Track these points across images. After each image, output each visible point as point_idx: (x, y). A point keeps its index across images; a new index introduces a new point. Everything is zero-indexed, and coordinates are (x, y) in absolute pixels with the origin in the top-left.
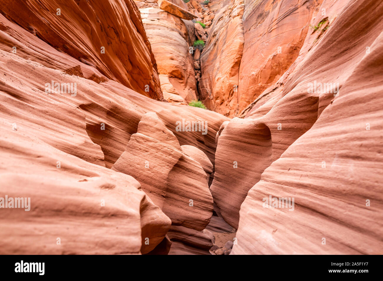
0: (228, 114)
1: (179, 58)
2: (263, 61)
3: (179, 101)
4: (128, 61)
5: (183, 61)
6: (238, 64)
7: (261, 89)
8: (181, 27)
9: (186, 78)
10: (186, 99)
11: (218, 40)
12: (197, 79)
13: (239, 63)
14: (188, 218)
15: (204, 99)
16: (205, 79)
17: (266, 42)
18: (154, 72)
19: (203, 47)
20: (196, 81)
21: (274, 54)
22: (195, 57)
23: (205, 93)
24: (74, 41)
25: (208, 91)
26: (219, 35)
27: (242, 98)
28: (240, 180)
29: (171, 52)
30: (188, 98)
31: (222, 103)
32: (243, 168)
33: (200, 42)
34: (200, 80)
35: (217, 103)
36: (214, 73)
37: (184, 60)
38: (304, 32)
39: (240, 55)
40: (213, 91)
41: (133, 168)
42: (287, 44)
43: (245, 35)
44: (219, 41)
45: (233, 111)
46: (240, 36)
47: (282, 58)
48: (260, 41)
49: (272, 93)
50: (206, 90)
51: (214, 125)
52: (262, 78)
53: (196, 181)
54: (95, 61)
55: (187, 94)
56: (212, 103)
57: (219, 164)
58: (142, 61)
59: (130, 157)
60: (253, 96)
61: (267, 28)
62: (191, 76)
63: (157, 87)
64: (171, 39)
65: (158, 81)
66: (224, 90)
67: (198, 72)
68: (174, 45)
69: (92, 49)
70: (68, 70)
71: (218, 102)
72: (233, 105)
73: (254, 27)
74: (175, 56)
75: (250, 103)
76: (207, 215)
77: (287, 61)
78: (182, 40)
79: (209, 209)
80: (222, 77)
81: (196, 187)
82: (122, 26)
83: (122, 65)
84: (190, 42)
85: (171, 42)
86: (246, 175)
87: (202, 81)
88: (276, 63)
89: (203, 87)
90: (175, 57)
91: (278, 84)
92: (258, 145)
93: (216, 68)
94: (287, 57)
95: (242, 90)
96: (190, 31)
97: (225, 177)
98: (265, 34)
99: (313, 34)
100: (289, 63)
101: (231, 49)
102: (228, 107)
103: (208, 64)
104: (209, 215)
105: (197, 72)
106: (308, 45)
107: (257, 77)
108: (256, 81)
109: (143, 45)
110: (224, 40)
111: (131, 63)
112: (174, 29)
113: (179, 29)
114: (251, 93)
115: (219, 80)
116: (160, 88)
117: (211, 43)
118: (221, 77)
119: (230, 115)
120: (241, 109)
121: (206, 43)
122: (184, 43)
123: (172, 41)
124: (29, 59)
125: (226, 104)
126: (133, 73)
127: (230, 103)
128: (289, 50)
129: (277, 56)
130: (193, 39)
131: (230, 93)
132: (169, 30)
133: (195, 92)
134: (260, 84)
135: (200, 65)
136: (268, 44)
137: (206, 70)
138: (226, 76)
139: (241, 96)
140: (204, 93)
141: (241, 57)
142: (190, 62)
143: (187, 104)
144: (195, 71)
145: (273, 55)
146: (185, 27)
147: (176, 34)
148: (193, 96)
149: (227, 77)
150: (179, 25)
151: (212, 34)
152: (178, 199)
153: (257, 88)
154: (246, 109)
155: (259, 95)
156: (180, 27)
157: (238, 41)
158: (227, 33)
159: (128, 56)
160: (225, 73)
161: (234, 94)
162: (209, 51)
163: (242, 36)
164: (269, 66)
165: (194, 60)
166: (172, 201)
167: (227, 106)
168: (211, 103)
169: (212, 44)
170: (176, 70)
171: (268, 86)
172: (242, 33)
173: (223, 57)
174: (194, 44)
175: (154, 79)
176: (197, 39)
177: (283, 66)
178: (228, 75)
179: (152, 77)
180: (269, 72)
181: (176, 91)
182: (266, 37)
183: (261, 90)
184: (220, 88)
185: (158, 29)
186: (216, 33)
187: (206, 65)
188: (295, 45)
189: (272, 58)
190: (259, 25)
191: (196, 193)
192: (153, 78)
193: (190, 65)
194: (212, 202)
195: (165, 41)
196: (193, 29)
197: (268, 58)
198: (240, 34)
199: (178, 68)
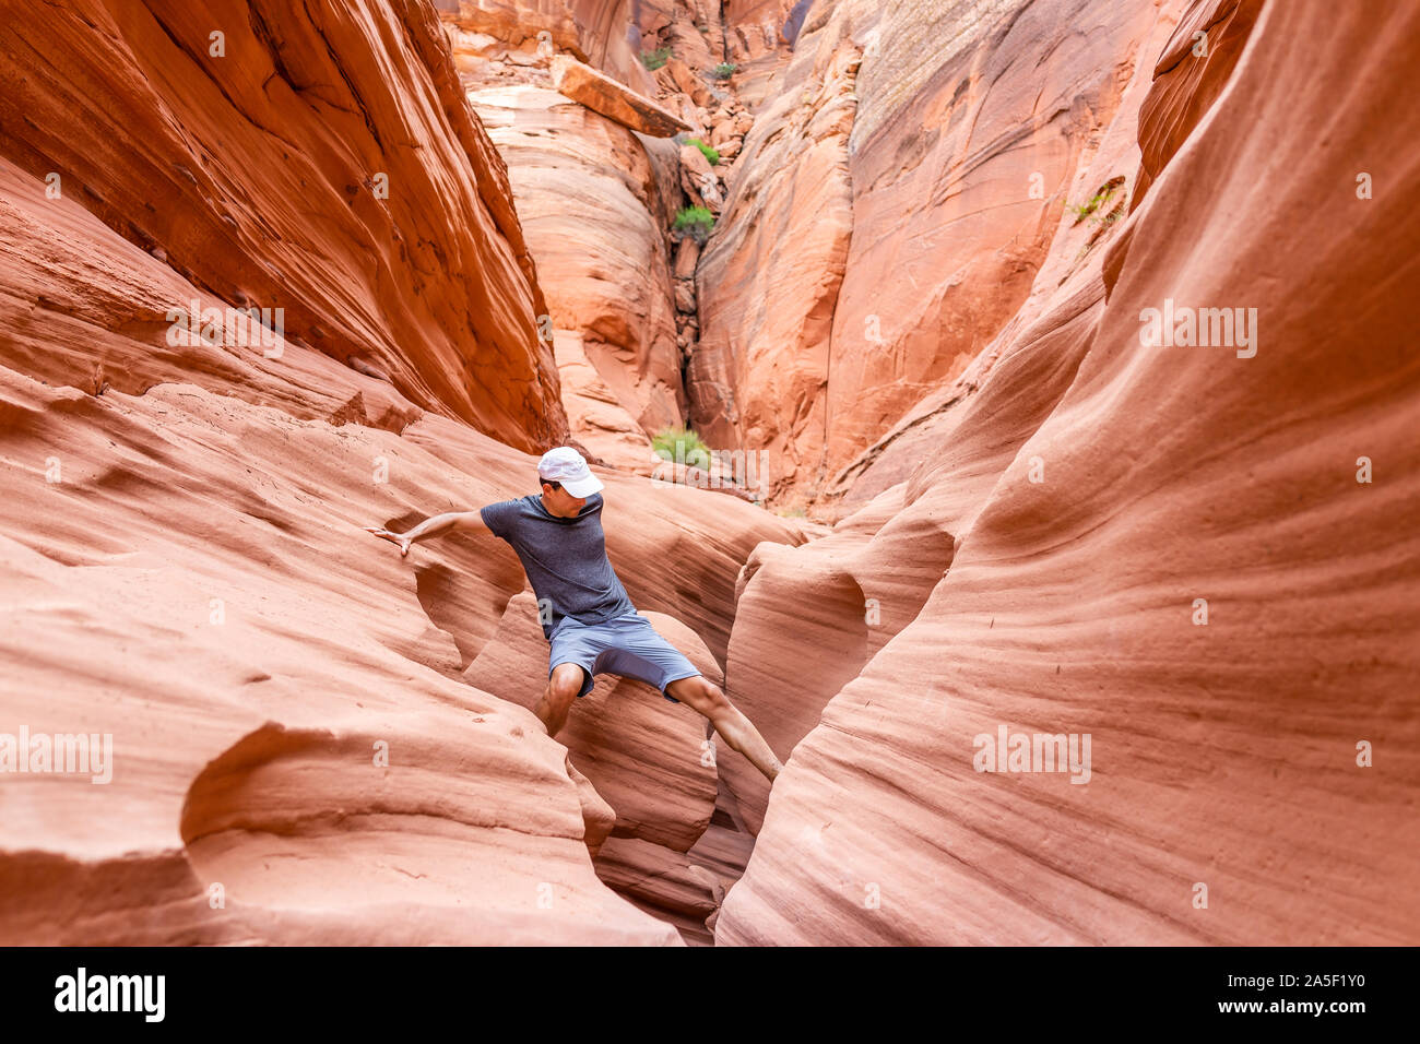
0: (788, 481)
1: (622, 273)
2: (915, 303)
3: (617, 427)
4: (466, 329)
5: (637, 283)
6: (827, 304)
7: (906, 399)
8: (631, 159)
9: (644, 346)
10: (641, 423)
11: (760, 212)
12: (683, 349)
13: (833, 302)
14: (652, 815)
15: (708, 419)
16: (712, 348)
17: (925, 239)
18: (541, 351)
19: (706, 232)
20: (682, 355)
21: (952, 280)
22: (678, 268)
23: (712, 401)
24: (338, 313)
25: (722, 395)
26: (766, 195)
27: (839, 427)
28: (792, 720)
29: (594, 252)
30: (648, 415)
31: (768, 442)
32: (801, 687)
33: (699, 214)
34: (694, 351)
35: (753, 439)
36: (746, 332)
37: (639, 280)
38: (1051, 216)
39: (838, 274)
40: (740, 395)
41: (519, 685)
42: (994, 249)
43: (855, 204)
44: (766, 218)
45: (808, 469)
46: (838, 208)
47: (979, 295)
48: (904, 231)
49: (940, 415)
50: (716, 389)
51: (733, 542)
52: (908, 360)
53: (674, 720)
54: (388, 361)
55: (646, 403)
56: (735, 439)
57: (737, 676)
58: (509, 326)
59: (510, 658)
60: (877, 420)
61: (931, 188)
62: (663, 339)
63: (552, 401)
64: (595, 203)
65: (553, 380)
66: (778, 396)
67: (687, 324)
68: (606, 225)
69: (378, 323)
70: (338, 411)
71: (756, 435)
72: (807, 449)
73: (887, 182)
74: (607, 265)
75: (865, 446)
76: (701, 809)
77: (993, 307)
78: (633, 209)
79: (706, 796)
80: (774, 347)
81: (674, 738)
82: (457, 233)
83: (448, 344)
84: (661, 212)
85: (594, 213)
86: (807, 706)
87: (699, 356)
88: (957, 312)
89: (705, 377)
90: (607, 271)
91: (962, 388)
92: (838, 629)
93: (753, 312)
94: (995, 294)
95: (841, 397)
96: (662, 174)
97: (754, 710)
98: (923, 209)
99: (1079, 226)
100: (999, 316)
101: (805, 250)
102: (790, 455)
103: (723, 296)
104: (705, 811)
105: (683, 322)
106: (1062, 260)
107: (891, 357)
108: (887, 369)
109: (514, 273)
110: (783, 214)
111: (475, 333)
112: (608, 168)
113: (626, 169)
114: (872, 411)
115: (760, 358)
116: (560, 402)
117: (738, 219)
118: (768, 346)
119: (797, 484)
120: (833, 464)
121: (721, 218)
122: (643, 218)
123: (599, 212)
124: (262, 403)
125: (783, 445)
126: (481, 366)
127: (798, 441)
128: (1001, 272)
129: (962, 288)
130: (675, 204)
131: (798, 406)
132: (589, 172)
133: (677, 395)
134: (901, 382)
135: (695, 297)
136: (932, 245)
137: (719, 317)
138: (785, 345)
139: (834, 419)
140: (708, 398)
141: (841, 283)
142: (660, 288)
143: (647, 440)
144: (678, 318)
145: (946, 284)
146: (645, 161)
147: (613, 185)
148: (668, 411)
149: (788, 348)
150: (624, 152)
151: (743, 190)
152: (627, 767)
153: (892, 393)
154: (853, 464)
155: (898, 418)
156: (628, 161)
157: (831, 223)
158: (793, 191)
159: (468, 313)
160: (784, 336)
161: (812, 410)
162: (730, 251)
163: (845, 208)
164: (935, 321)
165: (675, 278)
166: (614, 770)
167: (787, 452)
168: (730, 435)
169: (740, 225)
170: (609, 317)
171: (930, 388)
172: (845, 197)
173: (777, 277)
174: (676, 219)
175: (542, 376)
176: (687, 203)
177: (981, 324)
178: (793, 342)
179: (535, 371)
180: (932, 342)
181: (609, 393)
182: (924, 219)
183: (906, 403)
184: (763, 387)
185: (548, 166)
186: (755, 189)
187: (717, 298)
188: (1019, 255)
189: (943, 293)
190: (905, 173)
191: (674, 752)
192: (539, 372)
193: (659, 298)
194: (715, 775)
195: (575, 212)
196: (674, 169)
197: (931, 295)
198: (840, 200)
199: (617, 311)
